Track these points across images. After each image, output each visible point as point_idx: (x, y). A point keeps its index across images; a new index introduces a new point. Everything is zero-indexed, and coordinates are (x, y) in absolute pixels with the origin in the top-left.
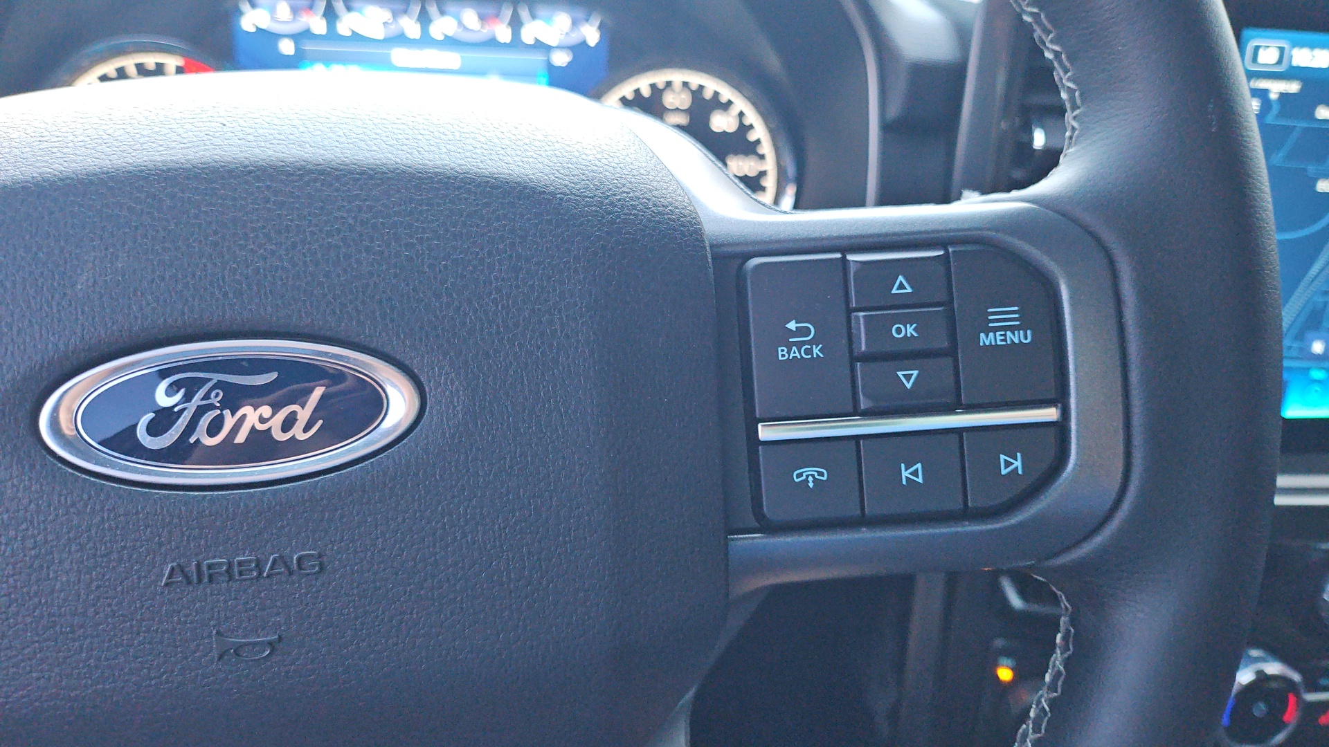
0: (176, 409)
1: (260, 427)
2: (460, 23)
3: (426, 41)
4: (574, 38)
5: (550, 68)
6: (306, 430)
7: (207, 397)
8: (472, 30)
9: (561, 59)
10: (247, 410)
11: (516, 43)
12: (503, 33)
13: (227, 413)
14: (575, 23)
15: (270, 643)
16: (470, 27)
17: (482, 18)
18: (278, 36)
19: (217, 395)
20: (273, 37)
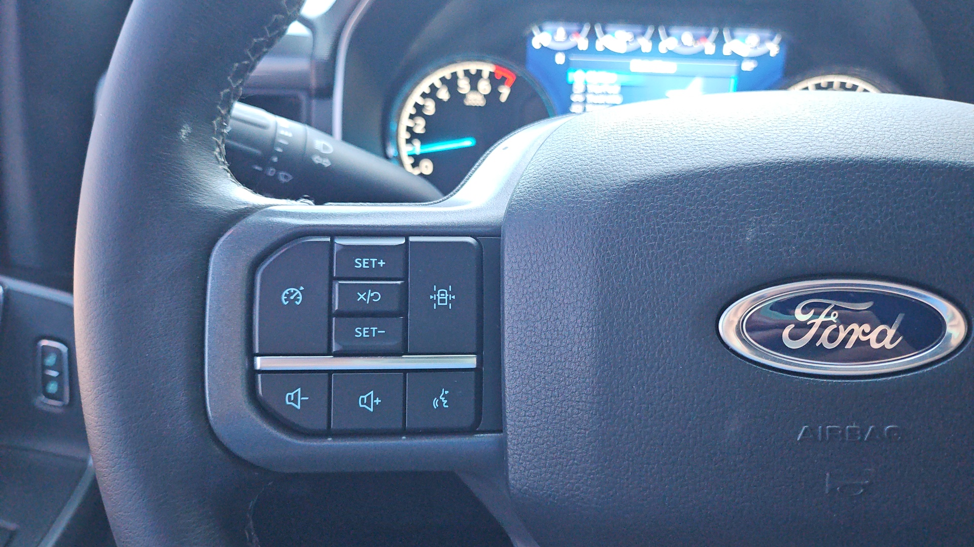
0: (808, 323)
1: (863, 338)
2: (680, 42)
3: (655, 54)
4: (761, 51)
5: (740, 72)
6: (892, 342)
7: (828, 315)
8: (687, 46)
9: (748, 66)
10: (854, 326)
11: (718, 56)
12: (709, 47)
13: (841, 327)
14: (762, 42)
15: (864, 486)
16: (685, 44)
17: (696, 38)
18: (555, 52)
19: (835, 315)
20: (552, 52)
